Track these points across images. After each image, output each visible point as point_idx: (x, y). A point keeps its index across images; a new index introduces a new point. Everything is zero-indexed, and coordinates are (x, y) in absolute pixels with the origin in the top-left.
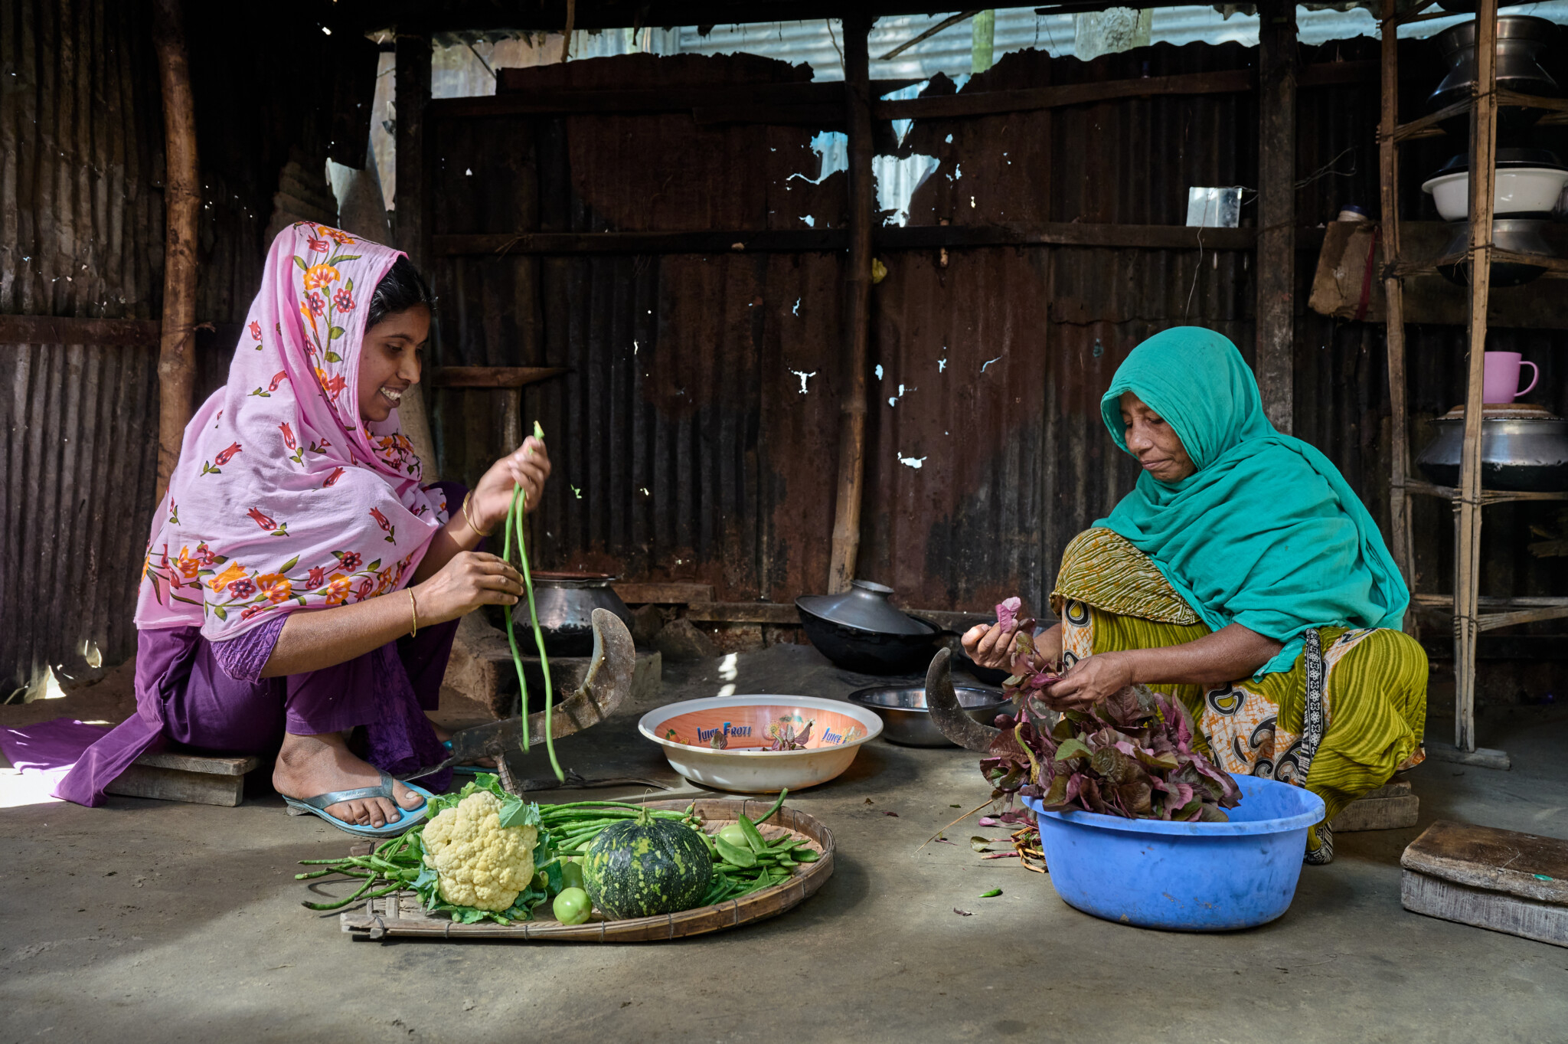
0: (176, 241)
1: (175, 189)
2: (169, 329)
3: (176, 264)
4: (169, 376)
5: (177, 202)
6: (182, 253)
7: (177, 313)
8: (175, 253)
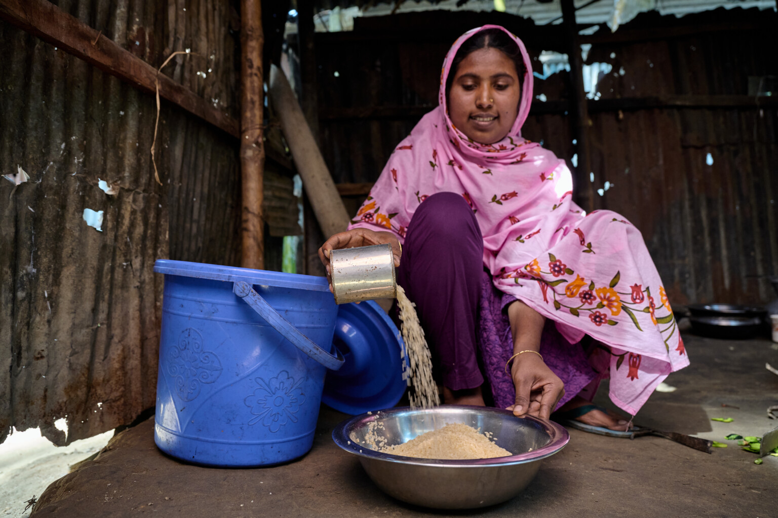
0: (251, 67)
1: (250, 31)
2: (250, 126)
3: (252, 82)
4: (252, 159)
5: (251, 40)
6: (256, 75)
7: (254, 115)
8: (251, 75)
